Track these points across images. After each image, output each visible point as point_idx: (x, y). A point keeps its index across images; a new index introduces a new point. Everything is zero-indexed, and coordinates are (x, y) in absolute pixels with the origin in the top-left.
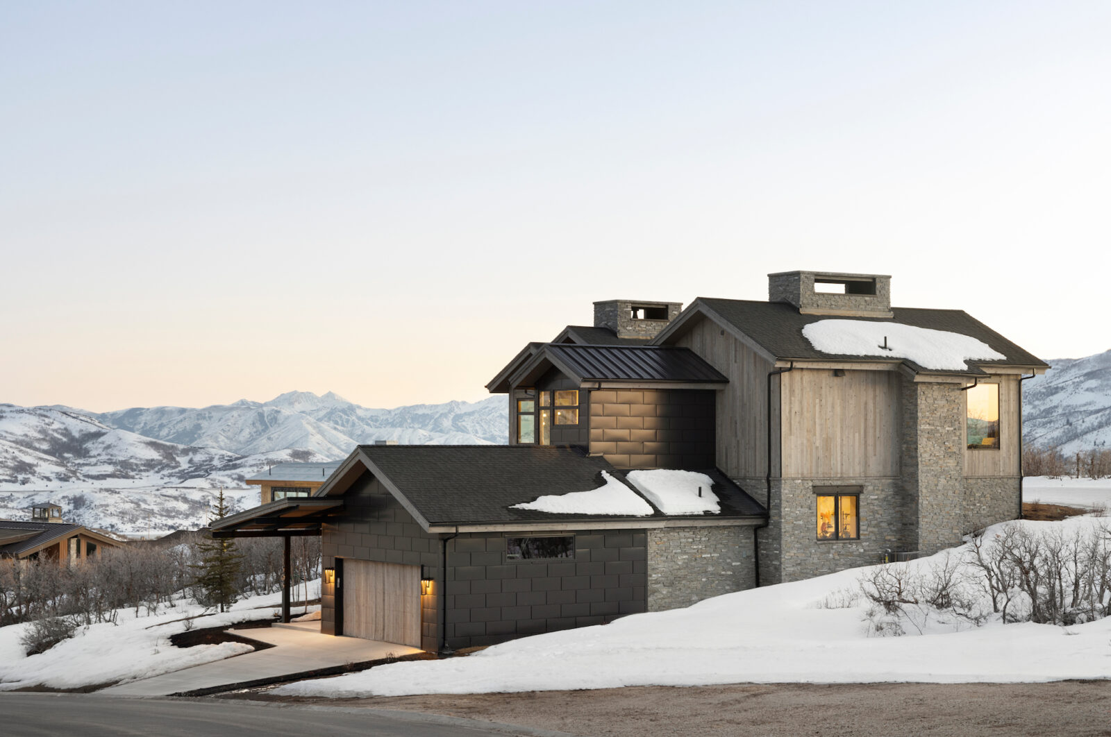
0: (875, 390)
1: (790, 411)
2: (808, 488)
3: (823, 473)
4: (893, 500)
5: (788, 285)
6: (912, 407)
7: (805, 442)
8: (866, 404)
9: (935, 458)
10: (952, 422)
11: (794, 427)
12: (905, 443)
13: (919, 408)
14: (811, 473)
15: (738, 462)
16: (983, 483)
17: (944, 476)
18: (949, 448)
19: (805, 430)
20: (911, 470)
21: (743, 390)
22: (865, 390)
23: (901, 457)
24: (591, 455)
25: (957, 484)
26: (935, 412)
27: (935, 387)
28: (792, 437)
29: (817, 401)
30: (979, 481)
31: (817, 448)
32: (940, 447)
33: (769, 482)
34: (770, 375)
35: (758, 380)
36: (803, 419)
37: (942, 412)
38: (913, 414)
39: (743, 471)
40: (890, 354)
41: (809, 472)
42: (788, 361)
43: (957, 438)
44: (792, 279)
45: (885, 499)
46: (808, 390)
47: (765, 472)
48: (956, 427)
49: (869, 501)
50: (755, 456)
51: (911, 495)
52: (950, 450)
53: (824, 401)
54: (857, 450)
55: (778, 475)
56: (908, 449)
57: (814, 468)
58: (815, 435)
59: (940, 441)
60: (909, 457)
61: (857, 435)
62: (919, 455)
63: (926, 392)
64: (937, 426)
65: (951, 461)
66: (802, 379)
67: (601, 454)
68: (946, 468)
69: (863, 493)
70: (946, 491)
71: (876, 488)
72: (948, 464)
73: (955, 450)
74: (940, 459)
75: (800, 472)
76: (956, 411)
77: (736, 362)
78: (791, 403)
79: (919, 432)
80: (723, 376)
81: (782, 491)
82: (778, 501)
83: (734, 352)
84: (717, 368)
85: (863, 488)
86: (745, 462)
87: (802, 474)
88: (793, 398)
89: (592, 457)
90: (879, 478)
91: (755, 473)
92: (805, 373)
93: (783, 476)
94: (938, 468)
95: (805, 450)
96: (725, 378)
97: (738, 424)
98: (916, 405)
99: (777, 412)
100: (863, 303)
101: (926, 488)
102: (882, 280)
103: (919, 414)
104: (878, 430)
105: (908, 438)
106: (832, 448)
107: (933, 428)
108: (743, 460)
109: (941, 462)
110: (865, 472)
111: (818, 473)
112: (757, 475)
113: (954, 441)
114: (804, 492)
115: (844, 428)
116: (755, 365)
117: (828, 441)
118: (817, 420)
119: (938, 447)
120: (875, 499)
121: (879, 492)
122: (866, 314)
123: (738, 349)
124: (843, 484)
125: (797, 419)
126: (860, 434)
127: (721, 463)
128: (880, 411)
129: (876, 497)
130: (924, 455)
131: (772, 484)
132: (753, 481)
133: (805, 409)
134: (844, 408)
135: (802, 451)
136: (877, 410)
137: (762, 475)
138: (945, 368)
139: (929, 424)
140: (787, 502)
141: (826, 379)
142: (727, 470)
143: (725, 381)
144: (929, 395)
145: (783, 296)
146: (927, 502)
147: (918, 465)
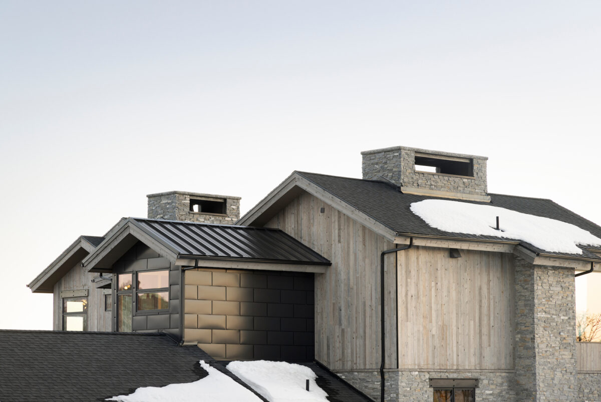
0: (489, 275)
1: (407, 295)
2: (425, 381)
3: (439, 365)
4: (507, 396)
5: (386, 163)
6: (527, 294)
7: (421, 329)
8: (480, 289)
9: (551, 350)
10: (566, 311)
11: (410, 313)
12: (518, 333)
13: (536, 294)
14: (427, 364)
15: (343, 353)
16: (591, 379)
17: (560, 370)
18: (564, 338)
19: (422, 316)
20: (528, 362)
21: (349, 273)
22: (479, 274)
23: (514, 348)
24: (185, 344)
25: (572, 378)
26: (551, 299)
27: (551, 272)
28: (409, 323)
29: (433, 284)
30: (587, 376)
31: (433, 335)
32: (556, 338)
33: (382, 374)
34: (383, 254)
35: (367, 261)
36: (420, 303)
37: (557, 300)
38: (528, 300)
39: (349, 363)
40: (505, 235)
41: (426, 363)
42: (408, 237)
43: (571, 328)
44: (391, 155)
45: (499, 395)
46: (424, 271)
47: (377, 363)
48: (571, 316)
49: (484, 397)
50: (365, 345)
51: (527, 390)
52: (565, 341)
53: (439, 284)
54: (472, 340)
55: (394, 366)
56: (523, 340)
57: (430, 358)
58: (431, 322)
59: (555, 331)
60: (524, 349)
61: (472, 322)
62: (536, 346)
63: (542, 278)
64: (553, 314)
65: (566, 353)
66: (417, 258)
67: (195, 343)
68: (562, 361)
69: (478, 387)
70: (562, 386)
71: (491, 382)
72: (564, 357)
73: (570, 341)
74: (556, 351)
75: (416, 363)
76: (569, 299)
77: (339, 241)
78: (407, 285)
79: (536, 320)
80: (324, 258)
81: (399, 383)
82: (395, 395)
83: (337, 231)
84: (316, 250)
85: (478, 382)
86: (352, 353)
87: (419, 365)
88: (409, 280)
89: (186, 346)
90: (494, 371)
91: (365, 364)
92: (421, 252)
93: (399, 367)
94: (554, 360)
95: (421, 339)
96: (326, 259)
97: (343, 311)
98: (532, 291)
99: (393, 295)
100: (462, 185)
101: (543, 382)
102: (479, 161)
103: (536, 301)
104: (492, 318)
105: (523, 328)
106: (448, 337)
107: (549, 316)
108: (349, 351)
109: (557, 354)
110: (480, 364)
111: (434, 364)
112: (368, 367)
113: (568, 331)
114: (421, 386)
115: (460, 315)
116: (364, 245)
117: (444, 329)
118: (433, 305)
119: (554, 338)
120: (491, 394)
121: (493, 387)
122: (465, 197)
123: (342, 227)
124: (459, 378)
125: (414, 304)
126: (474, 321)
127: (321, 355)
128: (494, 297)
129: (491, 392)
130: (541, 346)
131: (386, 376)
132: (363, 374)
133: (421, 293)
134: (459, 293)
135: (419, 340)
136: (491, 297)
137: (374, 366)
138: (562, 251)
139: (545, 312)
140: (405, 396)
141: (442, 260)
142: (329, 363)
143: (327, 264)
144: (545, 281)
145: (380, 174)
146: (544, 398)
147: (535, 356)
